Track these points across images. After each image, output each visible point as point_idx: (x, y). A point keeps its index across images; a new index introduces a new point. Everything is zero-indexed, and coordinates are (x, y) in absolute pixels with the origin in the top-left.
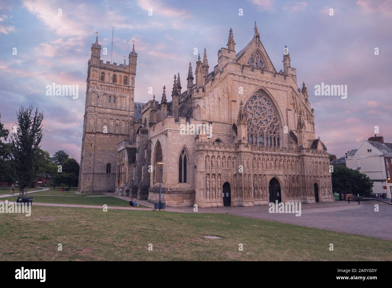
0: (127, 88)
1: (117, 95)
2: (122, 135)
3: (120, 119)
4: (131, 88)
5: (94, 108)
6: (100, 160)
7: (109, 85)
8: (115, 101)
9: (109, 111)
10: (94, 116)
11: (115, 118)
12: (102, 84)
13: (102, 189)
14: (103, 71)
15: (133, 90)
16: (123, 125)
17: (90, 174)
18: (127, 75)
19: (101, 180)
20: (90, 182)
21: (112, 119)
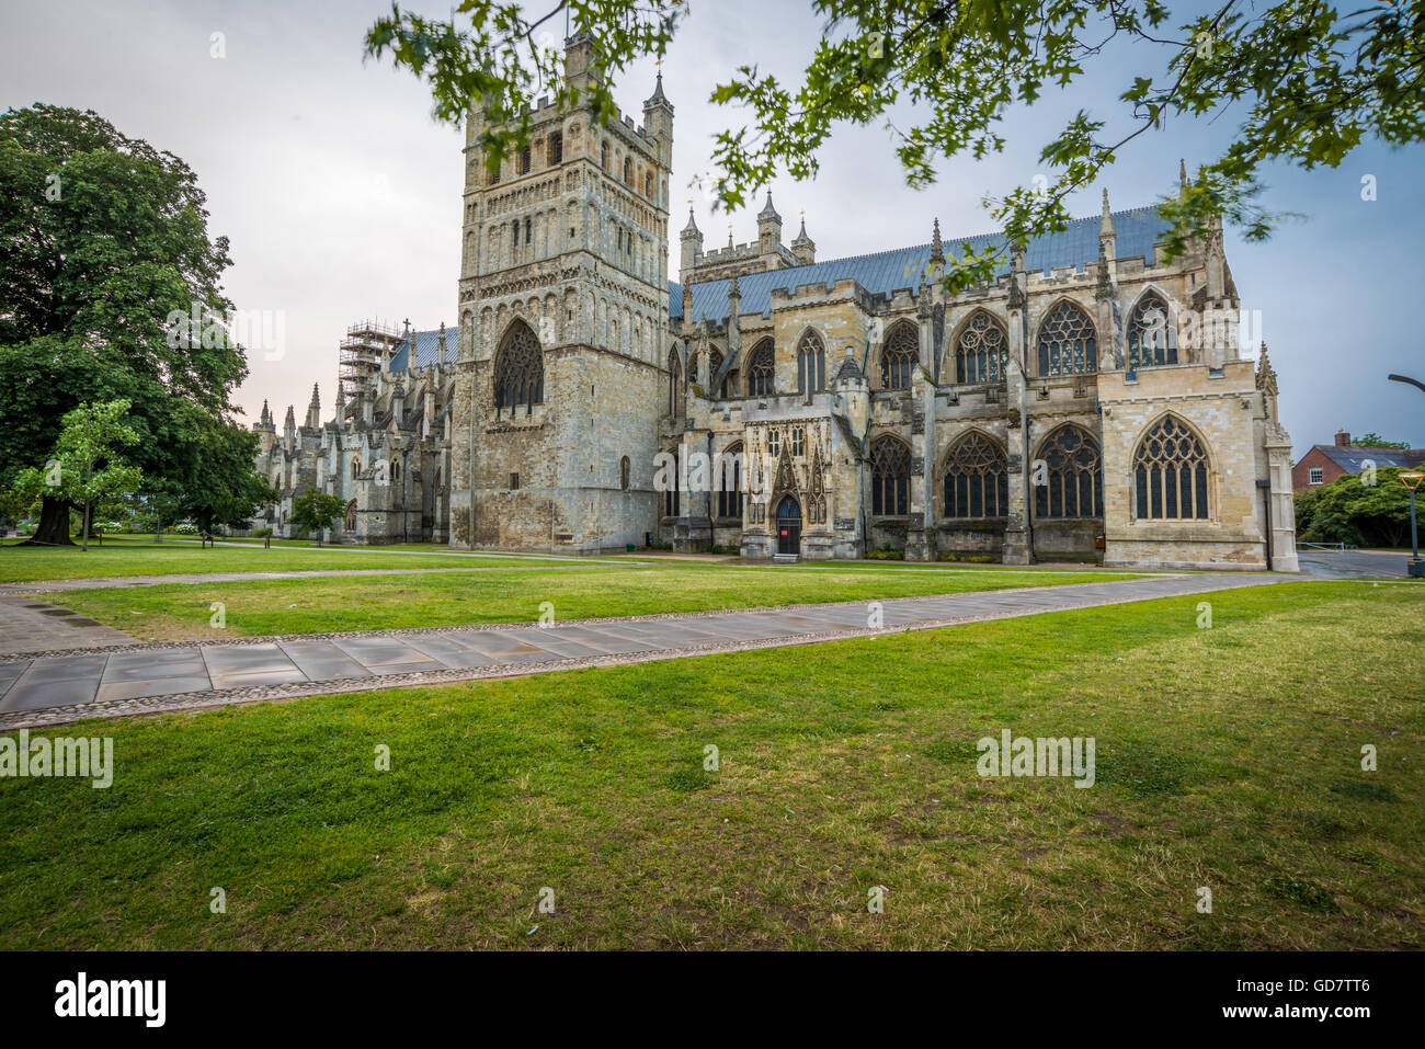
0: (654, 211)
1: (637, 230)
2: (649, 366)
3: (643, 312)
4: (662, 216)
5: (594, 260)
6: (608, 443)
7: (618, 188)
8: (629, 247)
9: (622, 279)
10: (596, 290)
11: (635, 305)
12: (608, 182)
13: (616, 541)
14: (608, 135)
15: (665, 221)
16: (649, 333)
17: (592, 489)
18: (654, 170)
19: (613, 511)
20: (594, 518)
21: (627, 308)
